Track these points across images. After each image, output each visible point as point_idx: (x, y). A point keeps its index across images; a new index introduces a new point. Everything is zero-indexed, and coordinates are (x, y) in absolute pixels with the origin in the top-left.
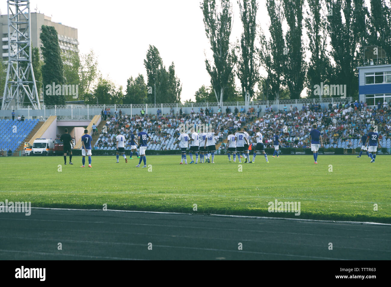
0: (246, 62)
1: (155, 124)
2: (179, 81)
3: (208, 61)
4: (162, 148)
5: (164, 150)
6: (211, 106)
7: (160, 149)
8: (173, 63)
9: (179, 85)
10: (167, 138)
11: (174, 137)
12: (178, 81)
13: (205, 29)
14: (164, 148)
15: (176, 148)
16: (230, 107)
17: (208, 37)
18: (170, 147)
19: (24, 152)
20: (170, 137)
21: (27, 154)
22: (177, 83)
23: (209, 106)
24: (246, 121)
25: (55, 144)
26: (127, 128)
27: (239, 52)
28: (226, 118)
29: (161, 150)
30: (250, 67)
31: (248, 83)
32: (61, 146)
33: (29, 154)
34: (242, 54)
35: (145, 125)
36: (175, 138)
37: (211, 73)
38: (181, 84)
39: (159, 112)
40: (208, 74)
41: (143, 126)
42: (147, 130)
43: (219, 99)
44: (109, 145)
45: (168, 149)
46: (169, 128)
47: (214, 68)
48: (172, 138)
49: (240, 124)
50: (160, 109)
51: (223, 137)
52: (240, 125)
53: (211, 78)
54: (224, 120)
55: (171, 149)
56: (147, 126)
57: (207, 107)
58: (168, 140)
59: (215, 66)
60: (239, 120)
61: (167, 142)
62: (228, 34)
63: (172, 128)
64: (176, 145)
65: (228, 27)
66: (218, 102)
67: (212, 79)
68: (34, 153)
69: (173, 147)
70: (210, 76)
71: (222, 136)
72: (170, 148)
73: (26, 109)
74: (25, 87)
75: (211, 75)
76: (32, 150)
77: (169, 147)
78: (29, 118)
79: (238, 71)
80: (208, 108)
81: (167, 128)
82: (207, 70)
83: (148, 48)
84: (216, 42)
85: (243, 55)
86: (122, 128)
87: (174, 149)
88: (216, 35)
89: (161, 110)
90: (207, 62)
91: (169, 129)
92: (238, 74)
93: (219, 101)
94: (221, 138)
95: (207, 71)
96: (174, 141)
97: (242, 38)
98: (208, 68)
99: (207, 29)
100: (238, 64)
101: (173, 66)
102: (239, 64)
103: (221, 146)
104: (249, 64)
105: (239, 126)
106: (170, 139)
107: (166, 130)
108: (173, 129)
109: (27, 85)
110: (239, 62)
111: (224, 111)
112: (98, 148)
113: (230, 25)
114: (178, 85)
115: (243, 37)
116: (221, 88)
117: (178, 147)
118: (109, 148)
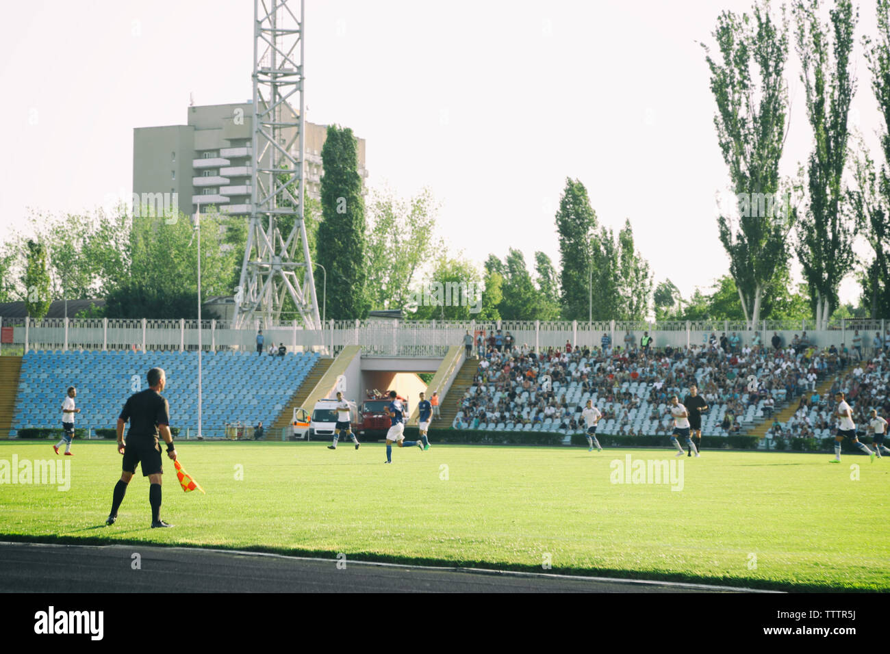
0: (820, 225)
1: (599, 370)
2: (647, 265)
3: (724, 219)
4: (622, 430)
5: (627, 434)
6: (735, 328)
7: (618, 432)
8: (628, 223)
9: (645, 276)
10: (633, 406)
11: (649, 402)
12: (643, 267)
13: (718, 141)
14: (627, 429)
15: (657, 431)
16: (781, 334)
17: (727, 161)
18: (641, 427)
19: (292, 431)
20: (638, 404)
21: (300, 435)
22: (641, 273)
23: (729, 329)
24: (829, 369)
25: (364, 413)
26: (530, 379)
27: (801, 198)
28: (777, 361)
29: (621, 434)
30: (830, 236)
31: (826, 275)
32: (377, 418)
33: (303, 437)
34: (810, 203)
35: (574, 373)
36: (652, 407)
37: (731, 250)
38: (649, 275)
39: (607, 341)
40: (724, 250)
41: (569, 374)
42: (581, 384)
43: (751, 313)
44: (490, 418)
45: (637, 434)
46: (634, 381)
47: (739, 237)
48: (645, 405)
49: (814, 375)
50: (607, 332)
51: (773, 407)
52: (814, 379)
53: (731, 260)
54: (771, 365)
55: (645, 433)
56: (579, 374)
57: (726, 331)
58: (634, 411)
59: (742, 233)
60: (810, 366)
61: (631, 416)
62: (776, 154)
63: (642, 381)
64: (656, 423)
65: (776, 138)
66: (747, 320)
67: (734, 264)
68: (316, 433)
69: (649, 429)
70: (730, 256)
71: (771, 404)
72: (640, 431)
73: (290, 328)
74: (287, 275)
75: (732, 254)
76: (312, 427)
77: (639, 429)
78: (296, 349)
79: (799, 244)
80: (728, 333)
81: (629, 381)
82: (722, 240)
83: (565, 186)
84: (748, 174)
85: (812, 207)
86: (518, 379)
87: (653, 433)
88: (748, 157)
89: (610, 335)
90: (722, 221)
91: (635, 384)
92: (800, 254)
93: (751, 318)
94: (769, 409)
95: (722, 244)
96: (650, 414)
97: (811, 164)
98: (724, 236)
99: (724, 141)
100: (800, 229)
101: (629, 231)
102: (803, 228)
103: (770, 430)
104: (829, 229)
105: (811, 379)
106: (638, 408)
107: (625, 385)
108: (644, 385)
109: (291, 270)
110: (804, 224)
111: (768, 343)
112: (464, 426)
113: (781, 133)
114: (643, 276)
115: (813, 162)
116: (756, 287)
117: (661, 427)
118: (491, 427)
